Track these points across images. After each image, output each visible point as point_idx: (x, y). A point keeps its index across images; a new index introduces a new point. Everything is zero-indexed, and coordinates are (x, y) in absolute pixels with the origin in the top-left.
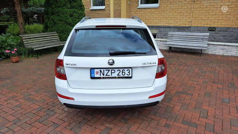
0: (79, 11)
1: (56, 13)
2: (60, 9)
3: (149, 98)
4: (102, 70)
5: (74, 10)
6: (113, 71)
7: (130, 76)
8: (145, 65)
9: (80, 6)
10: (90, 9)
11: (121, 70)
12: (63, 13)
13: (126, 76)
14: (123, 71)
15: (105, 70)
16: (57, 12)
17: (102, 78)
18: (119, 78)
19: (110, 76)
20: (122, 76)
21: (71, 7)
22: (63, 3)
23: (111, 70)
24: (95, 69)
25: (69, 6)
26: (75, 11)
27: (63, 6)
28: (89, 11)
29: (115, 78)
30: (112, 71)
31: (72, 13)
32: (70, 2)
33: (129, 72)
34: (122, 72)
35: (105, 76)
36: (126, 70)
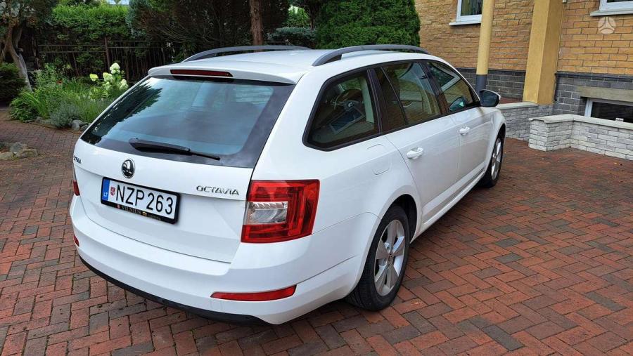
0: (396, 30)
1: (335, 38)
2: (344, 27)
3: (212, 296)
4: (122, 186)
5: (380, 28)
6: (140, 195)
7: (172, 216)
8: (203, 194)
9: (400, 17)
10: (451, 24)
11: (156, 194)
12: (350, 38)
13: (163, 214)
14: (160, 199)
15: (127, 186)
16: (338, 36)
17: (119, 206)
18: (149, 215)
19: (133, 206)
20: (154, 212)
21: (375, 23)
22: (354, 13)
23: (138, 191)
24: (111, 182)
25: (369, 19)
26: (382, 33)
27: (355, 20)
28: (449, 30)
29: (141, 213)
30: (139, 193)
31: (374, 38)
32: (375, 9)
33: (170, 206)
34: (158, 202)
35: (124, 204)
36: (166, 196)
